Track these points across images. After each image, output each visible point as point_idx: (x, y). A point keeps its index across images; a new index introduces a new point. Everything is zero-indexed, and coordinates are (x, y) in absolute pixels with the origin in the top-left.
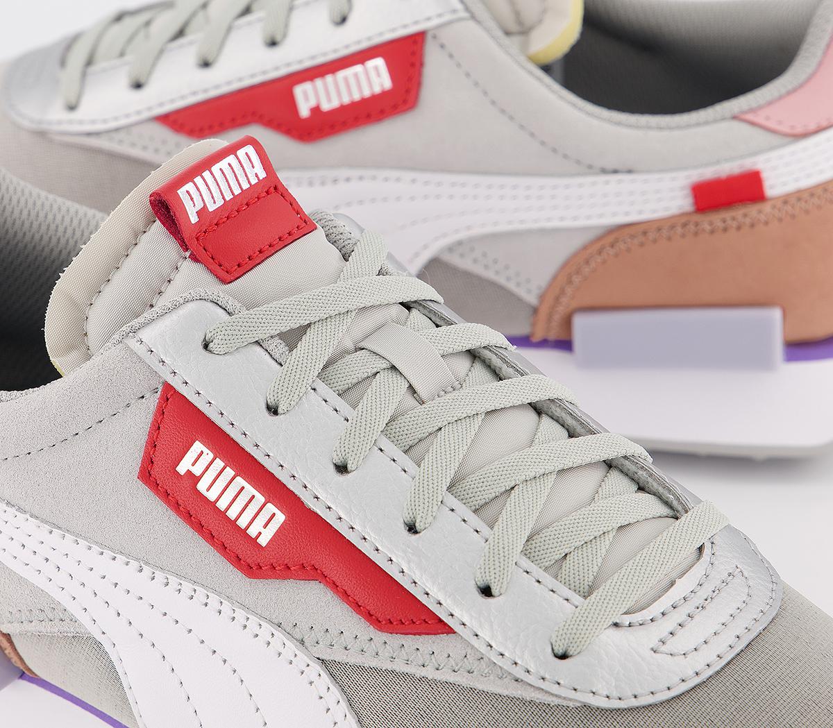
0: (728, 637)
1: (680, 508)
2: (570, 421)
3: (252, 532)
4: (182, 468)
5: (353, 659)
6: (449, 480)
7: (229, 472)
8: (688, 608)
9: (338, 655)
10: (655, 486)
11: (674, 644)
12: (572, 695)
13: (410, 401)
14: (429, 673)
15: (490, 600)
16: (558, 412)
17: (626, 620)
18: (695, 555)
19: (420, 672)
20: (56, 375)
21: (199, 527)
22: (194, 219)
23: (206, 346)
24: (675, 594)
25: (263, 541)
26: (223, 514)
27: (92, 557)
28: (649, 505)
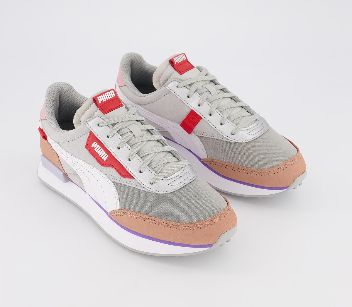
0: (183, 183)
1: (180, 160)
2: (163, 144)
3: (103, 158)
4: (92, 146)
5: (118, 181)
6: (137, 152)
7: (100, 147)
8: (177, 178)
9: (115, 181)
10: (176, 156)
11: (172, 184)
12: (153, 191)
13: (133, 137)
14: (130, 185)
15: (141, 173)
16: (162, 142)
17: (165, 179)
18: (180, 169)
19: (128, 185)
20: (75, 128)
21: (94, 157)
22: (100, 103)
23: (98, 125)
24: (175, 175)
25: (104, 160)
26: (98, 155)
27: (78, 160)
28: (175, 159)
